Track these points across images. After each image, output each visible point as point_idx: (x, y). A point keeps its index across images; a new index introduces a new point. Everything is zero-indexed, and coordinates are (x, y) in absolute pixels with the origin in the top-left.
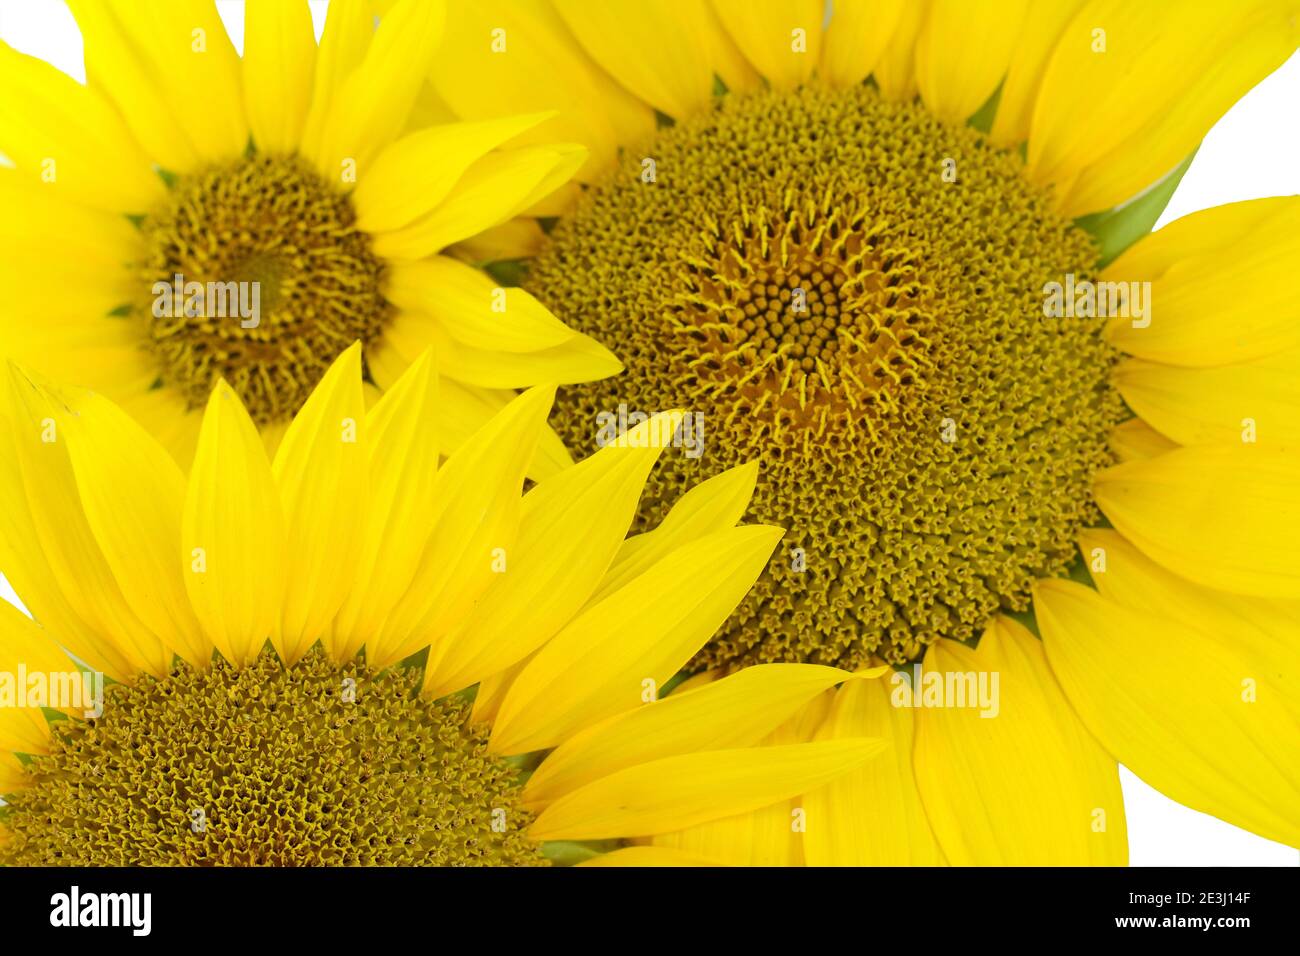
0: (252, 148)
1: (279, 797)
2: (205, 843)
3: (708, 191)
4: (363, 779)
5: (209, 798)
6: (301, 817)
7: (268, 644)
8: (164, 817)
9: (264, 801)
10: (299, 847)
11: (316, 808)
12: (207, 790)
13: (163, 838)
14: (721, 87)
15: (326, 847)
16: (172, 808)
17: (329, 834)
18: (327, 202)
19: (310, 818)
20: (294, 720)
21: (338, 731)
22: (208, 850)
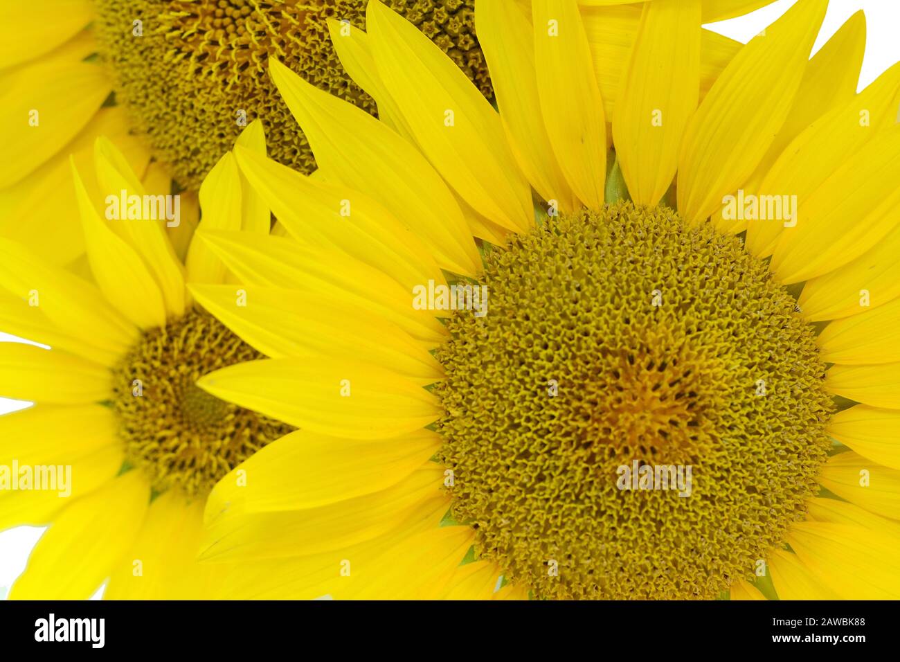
0: (107, 403)
1: (533, 382)
2: (564, 440)
3: (149, 60)
4: (527, 318)
5: (529, 434)
6: (548, 365)
7: (428, 388)
8: (542, 470)
9: (535, 394)
10: (571, 368)
11: (543, 354)
12: (524, 436)
13: (558, 472)
14: (91, 57)
15: (574, 349)
16: (536, 463)
17: (563, 346)
18: (145, 347)
19: (550, 359)
20: (480, 368)
21: (490, 336)
22: (568, 439)
